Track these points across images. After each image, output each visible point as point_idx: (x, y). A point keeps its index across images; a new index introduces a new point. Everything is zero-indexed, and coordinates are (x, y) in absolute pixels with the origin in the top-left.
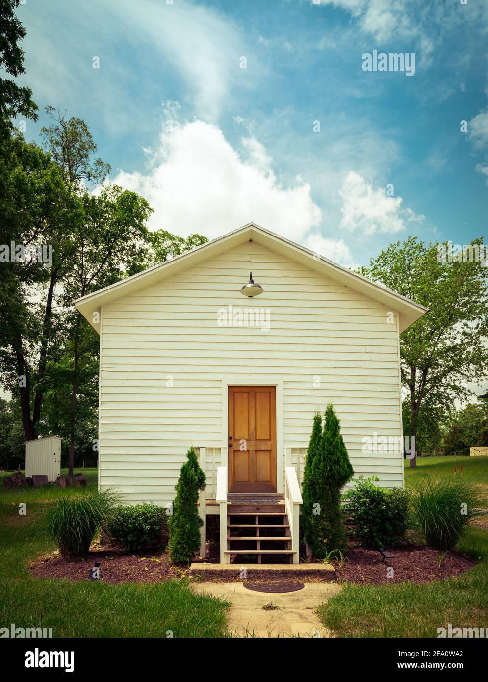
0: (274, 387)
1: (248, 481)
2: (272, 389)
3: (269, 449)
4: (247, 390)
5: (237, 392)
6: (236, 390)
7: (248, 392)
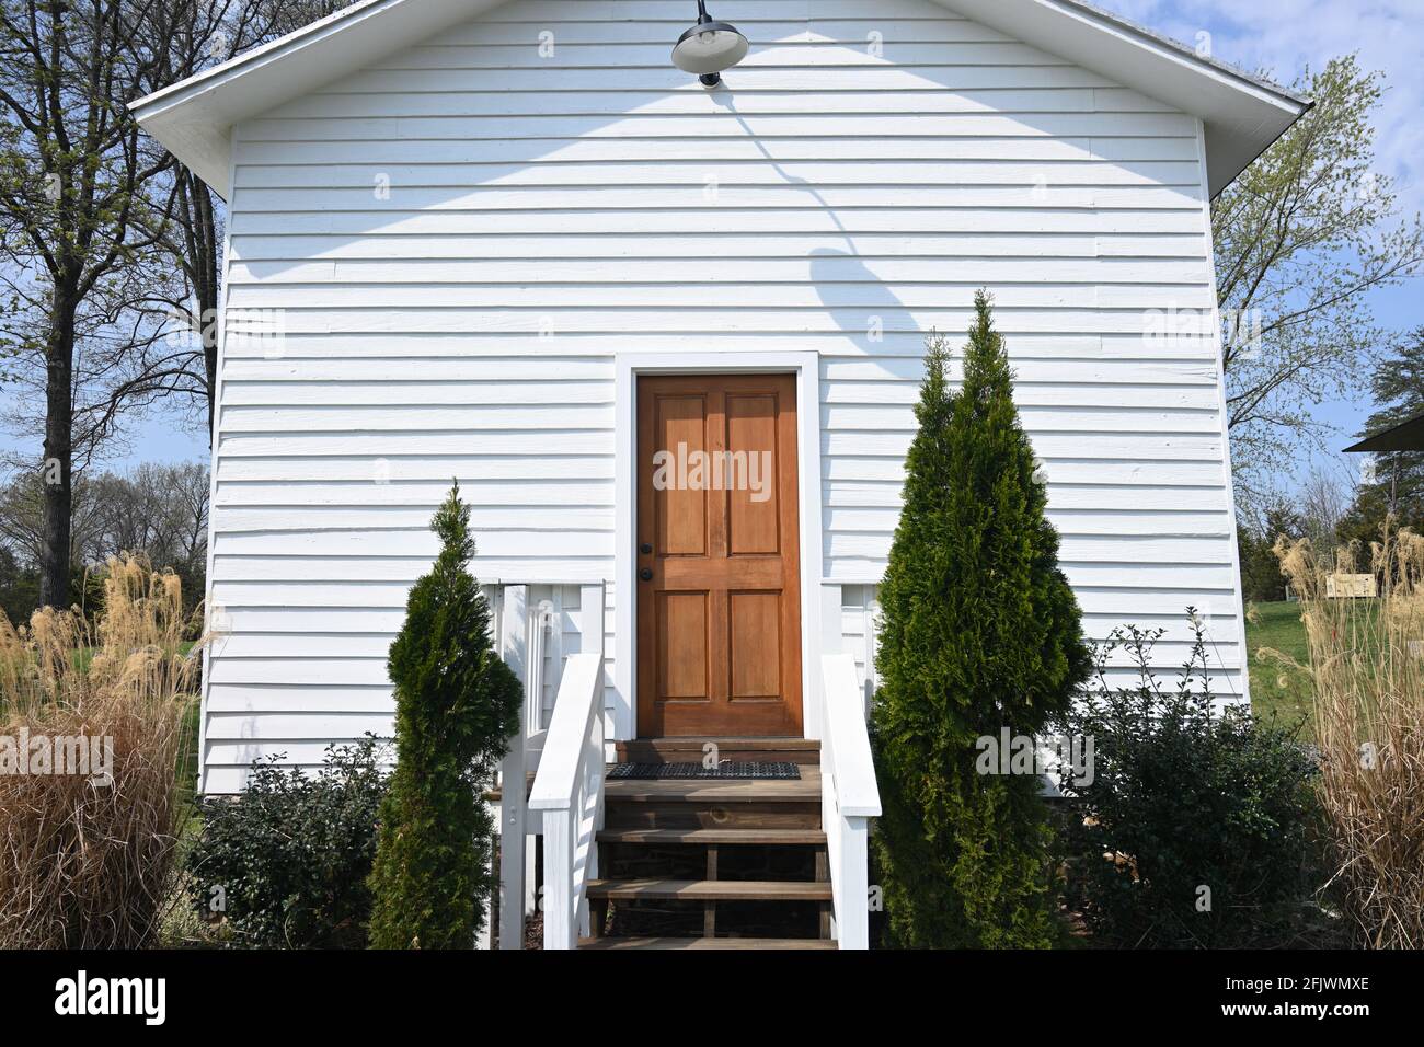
0: (789, 377)
1: (705, 698)
2: (782, 384)
3: (776, 583)
4: (700, 387)
5: (669, 396)
6: (665, 387)
7: (703, 396)
